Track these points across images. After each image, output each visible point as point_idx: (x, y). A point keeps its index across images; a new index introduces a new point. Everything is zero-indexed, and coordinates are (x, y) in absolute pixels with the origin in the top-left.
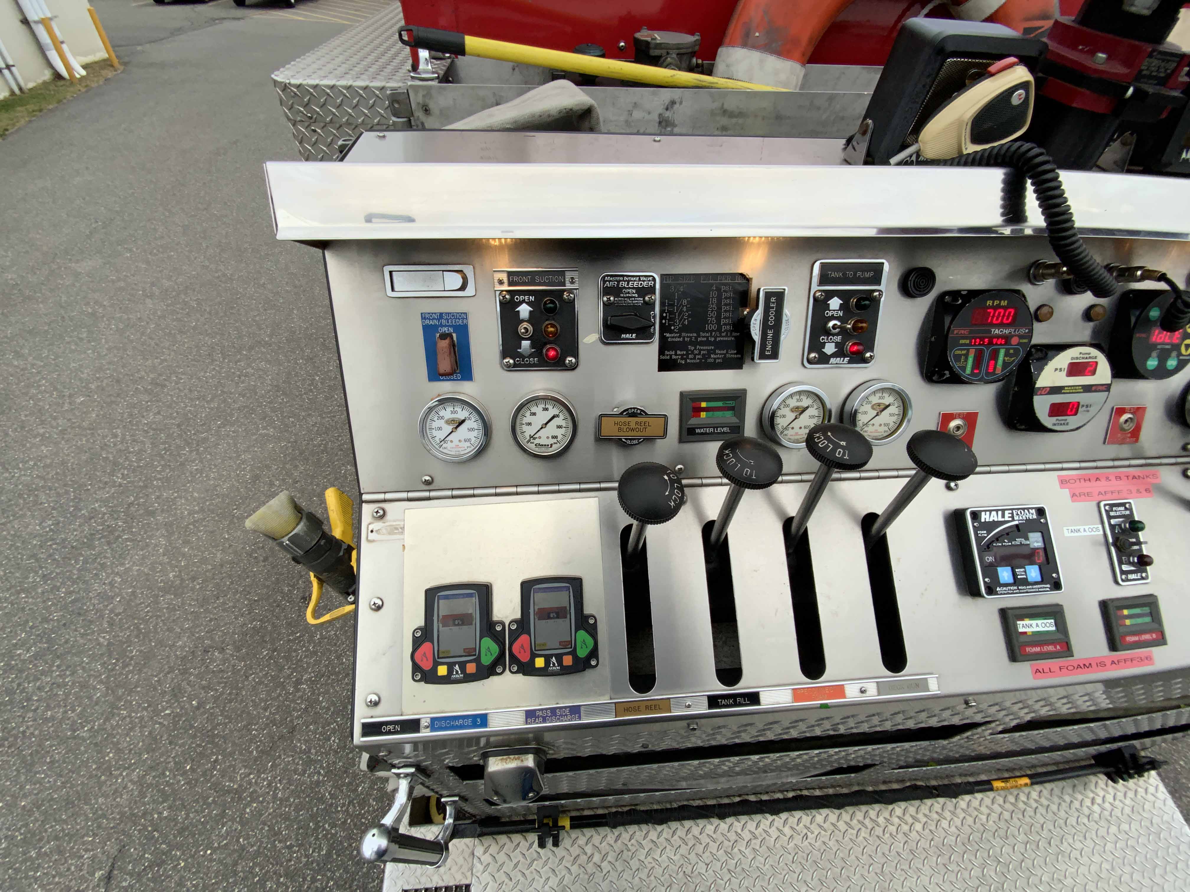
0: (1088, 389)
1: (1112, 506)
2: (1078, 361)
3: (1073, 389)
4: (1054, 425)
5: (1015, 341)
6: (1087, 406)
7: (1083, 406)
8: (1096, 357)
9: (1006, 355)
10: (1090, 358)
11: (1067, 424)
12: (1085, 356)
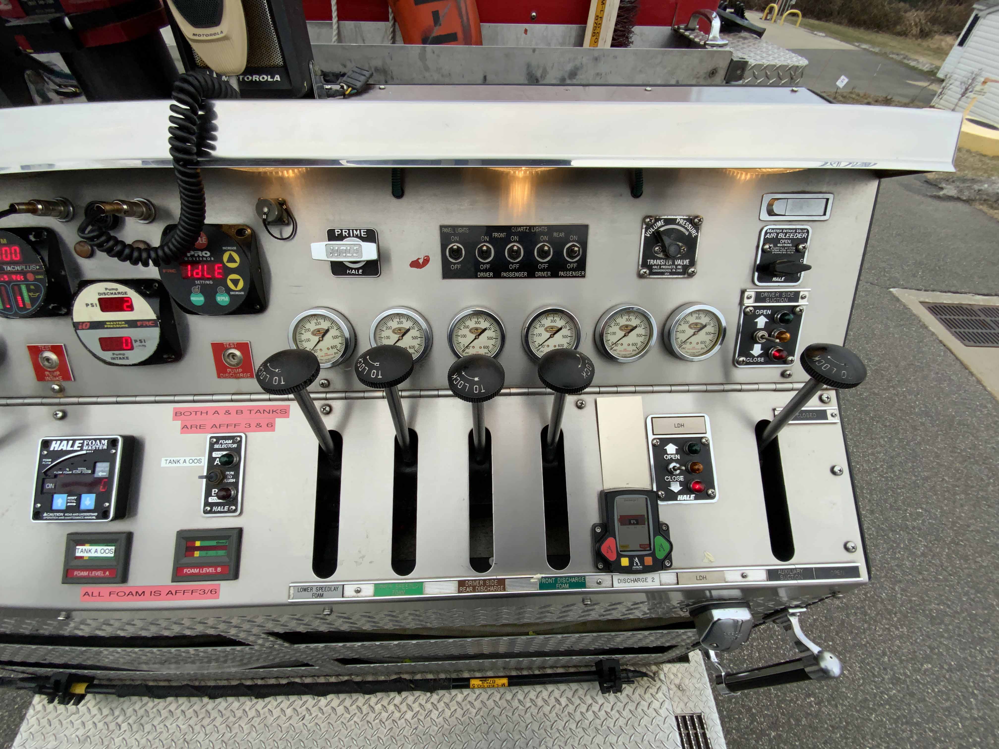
0: (133, 324)
1: (218, 439)
2: (107, 296)
3: (116, 324)
4: (114, 359)
5: (30, 277)
6: (141, 341)
7: (136, 341)
8: (126, 293)
9: (29, 290)
10: (119, 293)
11: (127, 358)
12: (114, 291)
